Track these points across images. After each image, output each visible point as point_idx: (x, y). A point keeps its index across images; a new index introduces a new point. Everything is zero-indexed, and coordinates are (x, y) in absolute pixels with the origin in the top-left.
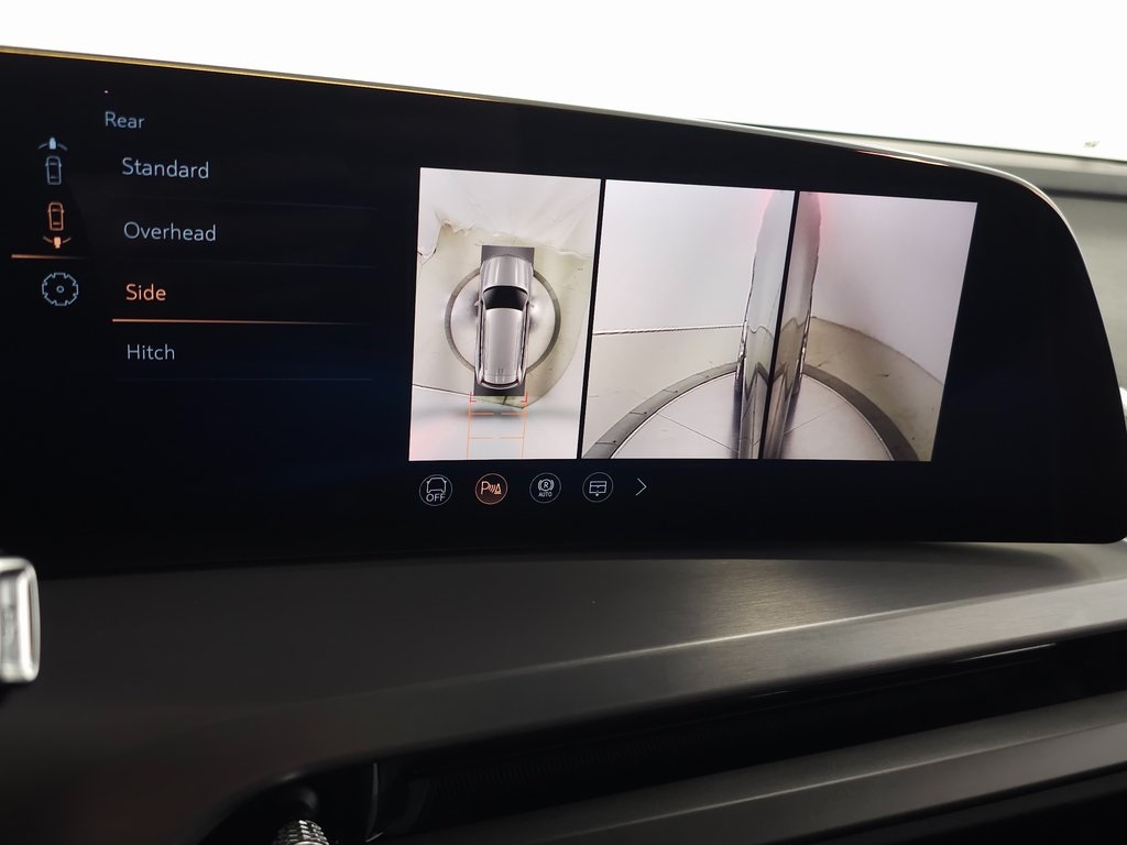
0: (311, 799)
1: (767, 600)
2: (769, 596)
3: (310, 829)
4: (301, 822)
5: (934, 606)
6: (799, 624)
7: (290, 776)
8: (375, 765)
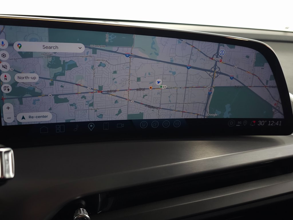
0: (83, 203)
1: (199, 151)
2: (199, 150)
3: (83, 210)
4: (81, 209)
5: (247, 151)
6: (207, 157)
7: (78, 197)
8: (100, 194)
